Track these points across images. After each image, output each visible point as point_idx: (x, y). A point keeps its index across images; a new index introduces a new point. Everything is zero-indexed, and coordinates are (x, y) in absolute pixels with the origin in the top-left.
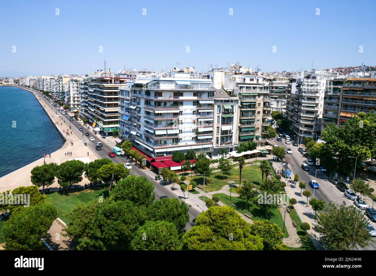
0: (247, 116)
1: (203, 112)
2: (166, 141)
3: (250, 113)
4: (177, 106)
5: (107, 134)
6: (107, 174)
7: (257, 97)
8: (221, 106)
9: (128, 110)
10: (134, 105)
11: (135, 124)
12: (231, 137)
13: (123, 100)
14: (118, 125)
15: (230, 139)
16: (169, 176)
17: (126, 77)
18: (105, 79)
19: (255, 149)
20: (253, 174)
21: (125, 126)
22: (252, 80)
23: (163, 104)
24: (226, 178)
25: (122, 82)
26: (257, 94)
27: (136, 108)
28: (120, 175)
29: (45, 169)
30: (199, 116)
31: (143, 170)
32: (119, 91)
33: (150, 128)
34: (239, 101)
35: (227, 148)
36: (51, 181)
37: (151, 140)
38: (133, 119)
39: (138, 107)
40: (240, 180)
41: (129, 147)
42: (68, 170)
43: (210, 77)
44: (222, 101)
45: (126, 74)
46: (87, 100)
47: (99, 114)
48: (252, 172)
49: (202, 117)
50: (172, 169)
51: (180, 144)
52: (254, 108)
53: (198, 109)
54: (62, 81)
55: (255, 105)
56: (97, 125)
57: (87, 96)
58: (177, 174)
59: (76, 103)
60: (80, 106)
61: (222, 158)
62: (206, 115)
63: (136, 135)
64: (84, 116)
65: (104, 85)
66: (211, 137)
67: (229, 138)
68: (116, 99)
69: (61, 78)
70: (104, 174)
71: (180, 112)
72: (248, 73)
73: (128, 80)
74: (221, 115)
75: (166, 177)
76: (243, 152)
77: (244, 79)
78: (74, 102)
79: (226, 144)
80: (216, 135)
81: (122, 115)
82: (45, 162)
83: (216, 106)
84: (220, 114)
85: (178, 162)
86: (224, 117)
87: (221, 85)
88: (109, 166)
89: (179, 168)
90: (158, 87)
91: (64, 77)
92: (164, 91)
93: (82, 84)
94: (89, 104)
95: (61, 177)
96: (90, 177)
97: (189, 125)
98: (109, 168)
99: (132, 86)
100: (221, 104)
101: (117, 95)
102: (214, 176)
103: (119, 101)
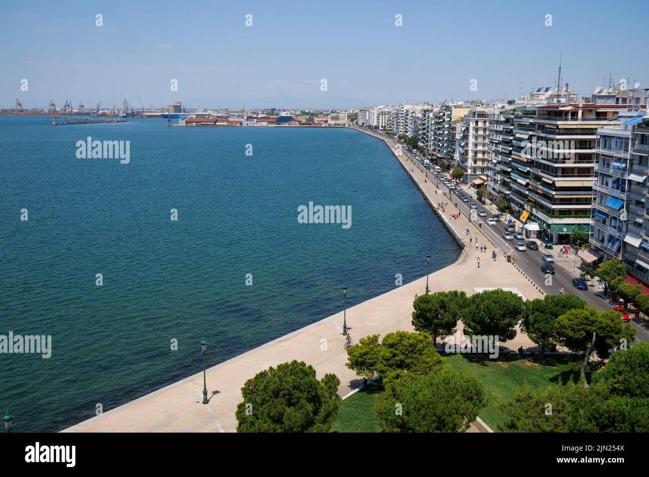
6: (579, 331)
10: (641, 174)
11: (640, 220)
13: (606, 160)
14: (589, 221)
17: (613, 103)
18: (560, 109)
21: (608, 223)
25: (601, 116)
27: (645, 180)
28: (611, 338)
32: (599, 137)
36: (449, 328)
38: (633, 207)
41: (619, 274)
42: (488, 309)
45: (613, 97)
46: (510, 159)
47: (540, 191)
54: (451, 114)
56: (531, 218)
57: (511, 149)
59: (479, 164)
60: (490, 173)
63: (640, 248)
64: (499, 195)
65: (559, 123)
68: (588, 158)
69: (448, 108)
70: (573, 330)
73: (623, 112)
78: (475, 163)
81: (603, 195)
82: (427, 288)
88: (586, 313)
91: (455, 107)
93: (498, 122)
94: (515, 170)
95: (473, 324)
98: (586, 318)
101: (586, 148)
103: (597, 162)
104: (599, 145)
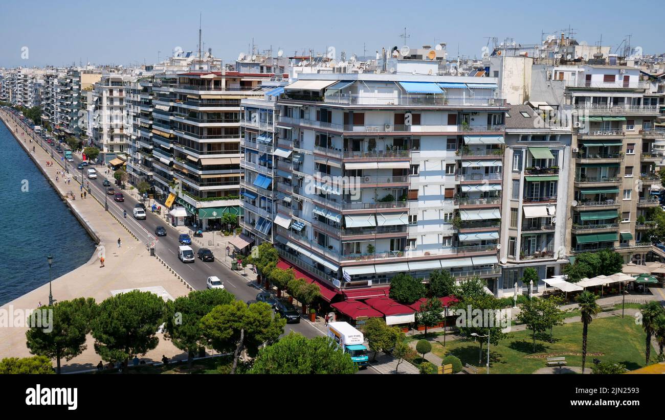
0: (594, 179)
1: (474, 168)
2: (373, 245)
3: (605, 172)
4: (404, 152)
5: (205, 226)
6: (225, 329)
7: (625, 127)
8: (524, 150)
9: (266, 160)
10: (286, 148)
11: (288, 199)
12: (550, 236)
13: (252, 134)
14: (238, 202)
15: (548, 242)
16: (386, 339)
17: (258, 72)
18: (202, 77)
19: (619, 270)
20: (618, 339)
21: (257, 204)
22: (609, 78)
23: (365, 146)
24: (540, 349)
25: (245, 85)
26: (624, 119)
27: (291, 156)
28: (260, 332)
29: (65, 313)
30: (462, 179)
31: (310, 323)
32: (243, 109)
33: (329, 210)
34: (574, 139)
35: (538, 267)
36: (76, 345)
37: (332, 242)
38: (280, 185)
39: (296, 153)
40: (584, 354)
41: (271, 260)
42: (123, 316)
43: (492, 73)
44: (525, 137)
45: (257, 64)
46: (151, 135)
47: (185, 171)
48: (612, 334)
49: (470, 181)
50: (391, 320)
51: (410, 253)
52: (616, 157)
53: (460, 158)
54: (80, 81)
55: (618, 148)
56: (177, 203)
57: (151, 122)
58: (407, 334)
59: (117, 141)
60: (129, 151)
61: (527, 295)
62: (481, 175)
63: (290, 229)
64: (142, 177)
65: (201, 92)
66: (495, 236)
67: (544, 238)
68: (233, 132)
69: (76, 74)
70: (219, 329)
71: (412, 166)
72: (598, 60)
73: (266, 82)
74: (522, 176)
75: (376, 341)
76: (586, 279)
77: (589, 78)
78: (112, 139)
79: (536, 257)
80: (509, 231)
81: (251, 173)
82: (51, 297)
83: (509, 153)
84: (519, 172)
85: (404, 303)
86: (530, 182)
87: (521, 92)
88: (232, 308)
89: (410, 318)
90: (354, 100)
91: (85, 72)
92: (371, 109)
93: (135, 91)
94: (157, 147)
95: (105, 336)
96: (178, 337)
97: (438, 203)
98: (233, 315)
100: (523, 147)
101: (232, 121)
102: (508, 342)
103: (243, 137)
104: (243, 117)
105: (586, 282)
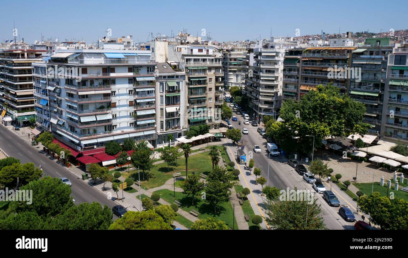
0: (196, 94)
1: (142, 91)
2: (96, 129)
3: (200, 91)
4: (108, 86)
5: (21, 125)
6: (9, 178)
7: (207, 71)
8: (164, 83)
9: (45, 92)
10: (53, 86)
11: (56, 110)
12: (178, 120)
13: (38, 79)
14: (35, 113)
15: (178, 122)
16: (99, 173)
17: (45, 49)
18: (14, 52)
19: (208, 132)
20: (204, 162)
21: (43, 113)
22: (200, 50)
23: (88, 83)
24: (171, 170)
25: (38, 56)
26: (207, 68)
27: (55, 89)
28: (28, 178)
30: (137, 97)
31: (67, 168)
32: (33, 67)
33: (73, 115)
34: (186, 77)
35: (174, 133)
37: (76, 129)
38: (52, 104)
39: (57, 88)
40: (187, 171)
41: (49, 140)
43: (151, 49)
44: (165, 77)
45: (44, 46)
47: (10, 98)
48: (202, 160)
49: (140, 97)
50: (105, 163)
51: (114, 132)
52: (204, 84)
53: (135, 87)
55: (205, 81)
56: (7, 114)
58: (110, 170)
61: (169, 146)
62: (146, 94)
63: (57, 124)
65: (14, 60)
66: (154, 121)
67: (176, 121)
68: (30, 79)
70: (6, 178)
71: (112, 92)
72: (196, 43)
73: (44, 54)
74: (164, 94)
75: (94, 174)
76: (194, 137)
77: (192, 50)
79: (173, 129)
80: (160, 119)
81: (39, 98)
83: (158, 84)
84: (163, 93)
85: (111, 155)
86: (168, 97)
87: (164, 57)
88: (12, 167)
89: (114, 162)
90: (82, 62)
92: (90, 66)
97: (126, 108)
98: (13, 170)
99: (49, 61)
100: (164, 81)
101: (30, 74)
102: (158, 168)
103: (34, 81)
104: (33, 72)
105: (194, 139)
